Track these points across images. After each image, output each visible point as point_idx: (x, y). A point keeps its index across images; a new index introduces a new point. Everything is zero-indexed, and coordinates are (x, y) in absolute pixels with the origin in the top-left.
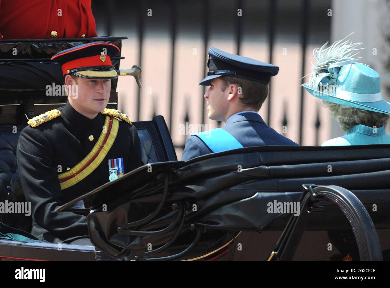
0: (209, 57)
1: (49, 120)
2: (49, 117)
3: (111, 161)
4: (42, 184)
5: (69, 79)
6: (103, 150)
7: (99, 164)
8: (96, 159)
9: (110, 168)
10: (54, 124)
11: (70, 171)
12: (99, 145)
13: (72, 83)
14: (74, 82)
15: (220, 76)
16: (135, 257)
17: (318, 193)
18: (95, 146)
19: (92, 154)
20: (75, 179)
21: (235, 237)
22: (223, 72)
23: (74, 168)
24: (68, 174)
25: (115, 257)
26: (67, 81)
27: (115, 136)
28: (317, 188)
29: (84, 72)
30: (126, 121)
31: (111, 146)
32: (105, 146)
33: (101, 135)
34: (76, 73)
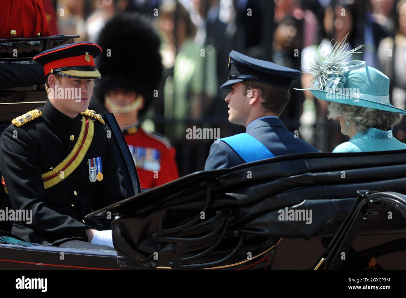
0: (231, 61)
1: (32, 120)
2: (32, 117)
3: (91, 160)
4: (28, 184)
5: (52, 79)
6: (82, 149)
7: (80, 163)
8: (77, 158)
9: (90, 168)
10: (37, 124)
11: (53, 171)
12: (79, 145)
13: (55, 82)
14: (57, 82)
15: (242, 80)
16: (169, 264)
17: (375, 200)
18: (75, 146)
19: (73, 154)
20: (58, 178)
21: (276, 244)
22: (245, 76)
23: (56, 167)
24: (51, 174)
25: (142, 263)
26: (50, 81)
27: (92, 136)
28: (375, 195)
29: (69, 71)
30: (100, 121)
31: (89, 146)
32: (84, 146)
33: (80, 135)
34: (60, 73)
